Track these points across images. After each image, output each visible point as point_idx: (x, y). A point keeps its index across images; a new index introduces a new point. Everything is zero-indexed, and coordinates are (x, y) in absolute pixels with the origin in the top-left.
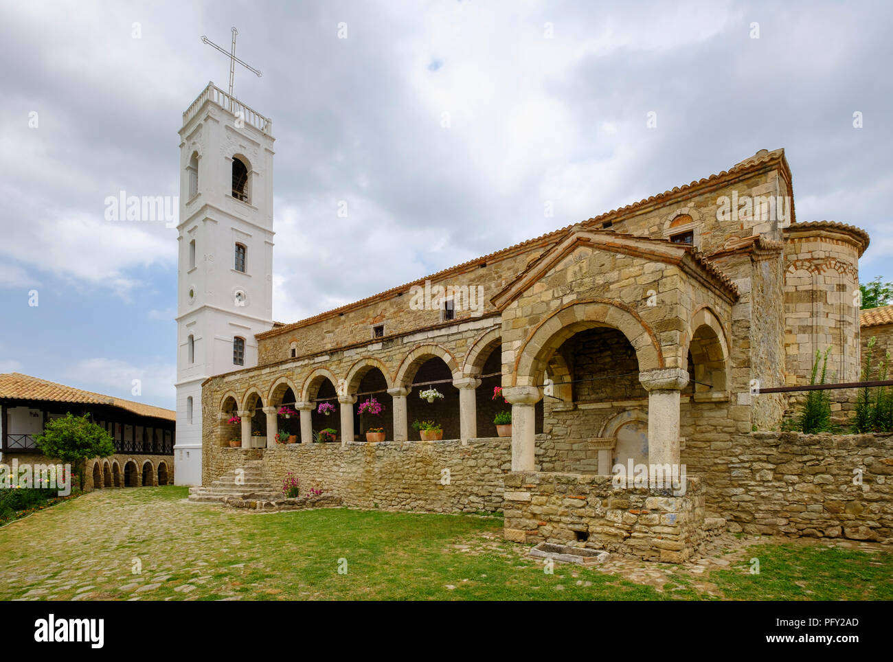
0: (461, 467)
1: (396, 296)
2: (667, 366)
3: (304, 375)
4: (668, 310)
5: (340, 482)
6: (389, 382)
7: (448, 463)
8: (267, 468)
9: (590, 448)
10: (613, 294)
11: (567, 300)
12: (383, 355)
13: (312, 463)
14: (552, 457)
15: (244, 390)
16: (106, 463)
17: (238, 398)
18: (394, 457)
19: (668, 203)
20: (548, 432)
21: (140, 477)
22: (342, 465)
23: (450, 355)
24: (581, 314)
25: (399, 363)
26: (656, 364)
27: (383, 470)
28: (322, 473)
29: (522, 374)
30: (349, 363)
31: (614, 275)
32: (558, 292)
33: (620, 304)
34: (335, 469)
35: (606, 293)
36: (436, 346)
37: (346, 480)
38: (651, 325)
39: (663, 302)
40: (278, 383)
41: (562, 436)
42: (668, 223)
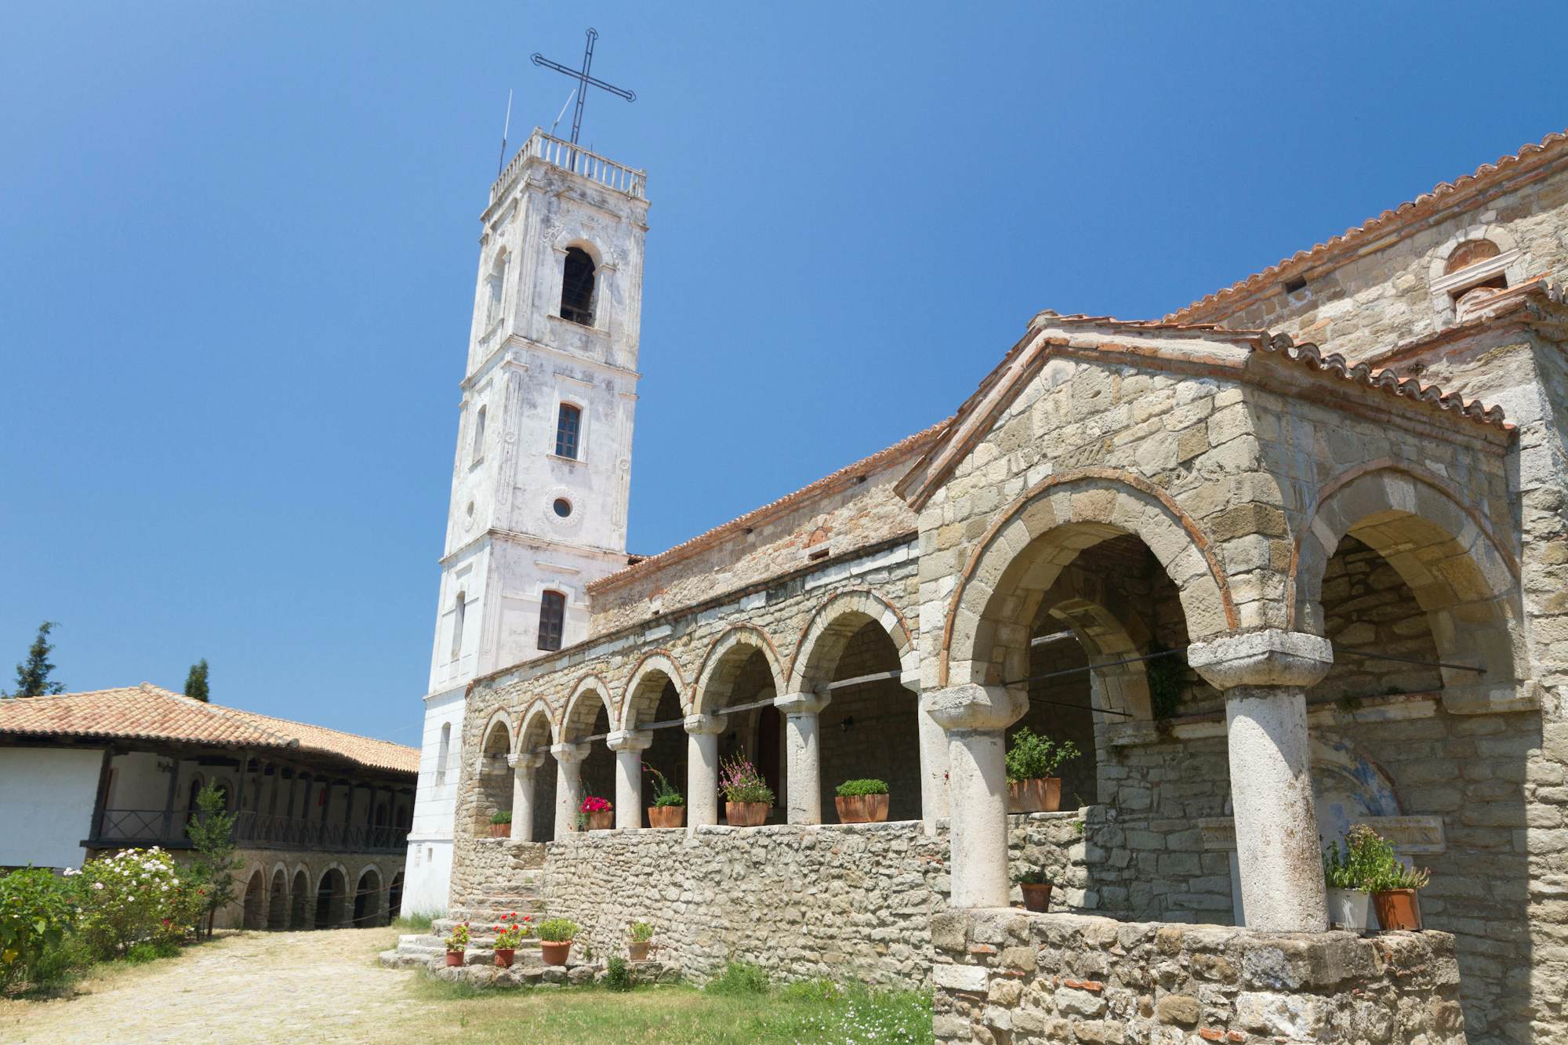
0: (921, 893)
1: (855, 484)
2: (1244, 625)
3: (626, 670)
4: (1233, 485)
5: (682, 927)
6: (779, 681)
7: (895, 880)
8: (549, 889)
9: (1207, 846)
10: (1121, 460)
11: (1035, 478)
12: (769, 618)
13: (631, 879)
14: (1120, 870)
15: (523, 707)
16: (280, 872)
17: (511, 724)
18: (787, 864)
19: (1431, 220)
20: (1108, 801)
21: (350, 906)
22: (687, 885)
23: (894, 613)
24: (1065, 507)
25: (797, 637)
26: (1222, 623)
27: (764, 897)
28: (648, 902)
29: (959, 655)
30: (706, 641)
31: (1119, 415)
32: (1017, 460)
33: (1136, 479)
34: (672, 893)
35: (1108, 457)
36: (868, 592)
37: (691, 922)
38: (1202, 525)
39: (1221, 467)
40: (581, 689)
41: (1141, 811)
42: (1438, 266)
